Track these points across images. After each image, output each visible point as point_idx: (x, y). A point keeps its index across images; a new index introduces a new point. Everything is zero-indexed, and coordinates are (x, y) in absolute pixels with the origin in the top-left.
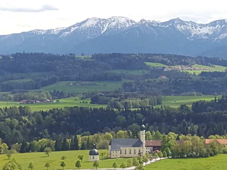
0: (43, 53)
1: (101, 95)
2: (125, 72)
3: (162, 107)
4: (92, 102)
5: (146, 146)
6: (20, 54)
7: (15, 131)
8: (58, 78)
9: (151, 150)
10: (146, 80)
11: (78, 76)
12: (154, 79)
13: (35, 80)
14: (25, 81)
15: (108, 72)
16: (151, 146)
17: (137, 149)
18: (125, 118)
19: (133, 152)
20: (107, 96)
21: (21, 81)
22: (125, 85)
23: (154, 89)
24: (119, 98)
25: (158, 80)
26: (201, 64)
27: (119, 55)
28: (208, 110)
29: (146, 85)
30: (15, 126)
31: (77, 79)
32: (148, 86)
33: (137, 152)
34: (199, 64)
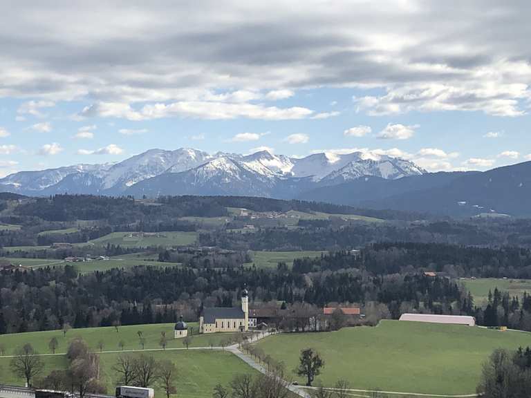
0: (91, 196)
1: (172, 251)
2: (200, 219)
3: (254, 266)
4: (161, 260)
5: (249, 317)
6: (60, 196)
7: (61, 298)
8: (112, 228)
9: (254, 322)
10: (229, 231)
11: (139, 226)
12: (239, 230)
13: (82, 230)
14: (69, 231)
15: (179, 219)
16: (254, 318)
17: (238, 321)
18: (207, 280)
19: (232, 325)
20: (179, 252)
21: (63, 232)
22: (202, 237)
23: (238, 242)
24: (196, 254)
25: (244, 231)
26: (298, 210)
27: (192, 198)
28: (313, 269)
29: (229, 238)
30: (62, 292)
31: (138, 229)
32: (231, 238)
33: (238, 325)
34: (295, 210)
